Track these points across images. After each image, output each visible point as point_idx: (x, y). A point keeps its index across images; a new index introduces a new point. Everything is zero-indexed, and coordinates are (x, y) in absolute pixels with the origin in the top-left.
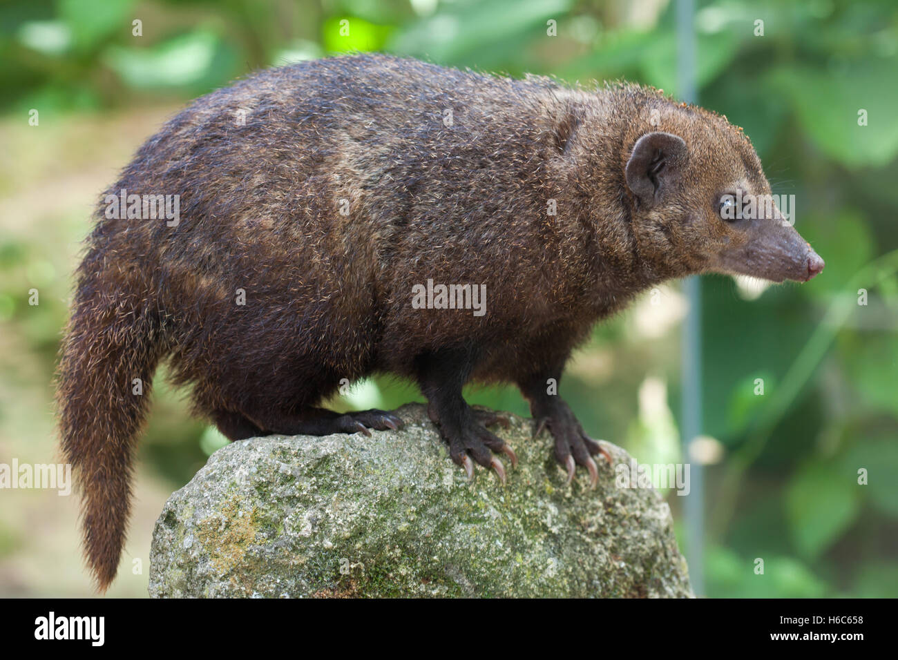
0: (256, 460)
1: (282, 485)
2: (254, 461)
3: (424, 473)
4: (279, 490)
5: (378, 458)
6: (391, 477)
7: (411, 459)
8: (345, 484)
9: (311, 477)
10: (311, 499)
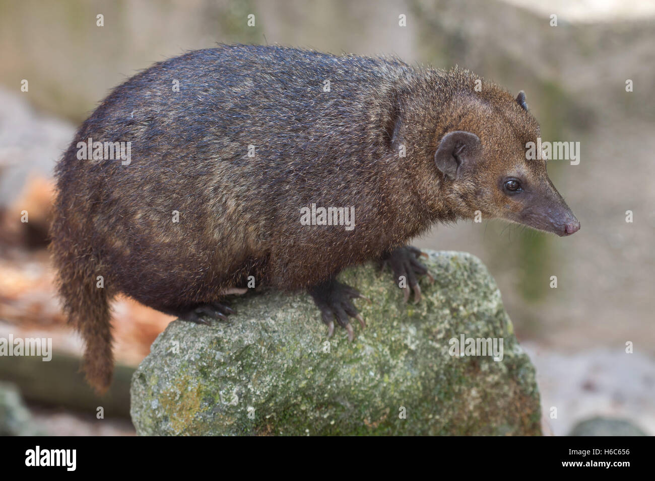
0: (200, 348)
1: (217, 368)
2: (198, 349)
3: (318, 339)
4: (216, 371)
5: (285, 338)
6: (294, 350)
7: (309, 331)
8: (261, 363)
9: (238, 361)
10: (238, 378)
